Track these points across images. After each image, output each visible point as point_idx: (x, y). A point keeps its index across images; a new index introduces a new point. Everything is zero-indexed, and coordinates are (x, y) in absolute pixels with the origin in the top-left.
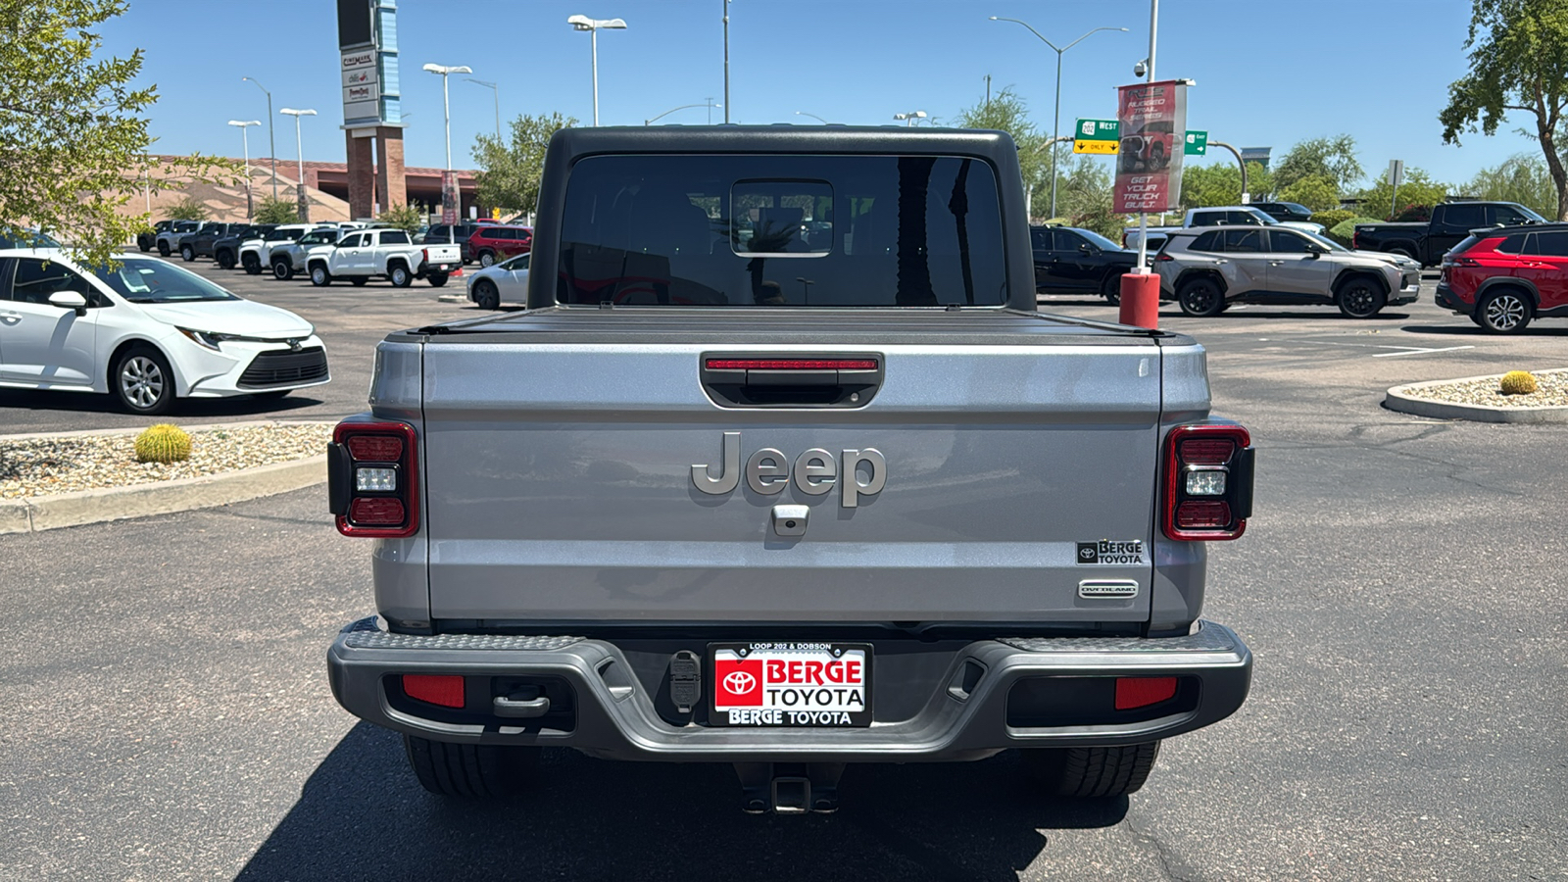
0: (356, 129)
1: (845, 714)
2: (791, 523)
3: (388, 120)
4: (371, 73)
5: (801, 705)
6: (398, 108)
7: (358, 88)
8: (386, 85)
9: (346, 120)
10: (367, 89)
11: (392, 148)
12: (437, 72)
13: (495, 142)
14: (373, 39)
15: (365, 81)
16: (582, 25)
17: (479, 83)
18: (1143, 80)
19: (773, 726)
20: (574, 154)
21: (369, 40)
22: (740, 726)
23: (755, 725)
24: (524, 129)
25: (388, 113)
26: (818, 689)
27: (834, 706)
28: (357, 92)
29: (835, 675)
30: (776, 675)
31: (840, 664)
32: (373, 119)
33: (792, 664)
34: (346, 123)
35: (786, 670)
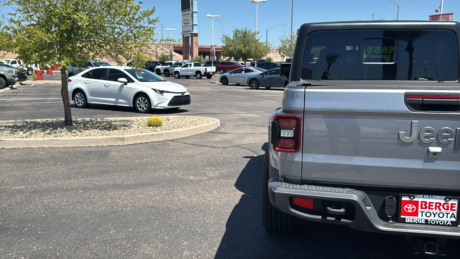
0: (185, 34)
1: (449, 222)
2: (435, 154)
3: (194, 31)
4: (190, 18)
5: (432, 217)
6: (197, 28)
7: (186, 22)
8: (194, 21)
9: (182, 32)
10: (189, 23)
11: (195, 39)
12: (210, 17)
13: (228, 37)
14: (191, 8)
15: (188, 20)
16: (254, 1)
18: (438, 13)
19: (422, 224)
20: (309, 31)
21: (190, 8)
22: (409, 223)
23: (415, 223)
24: (236, 33)
25: (194, 30)
26: (439, 212)
27: (445, 219)
28: (186, 23)
29: (446, 208)
30: (424, 206)
31: (448, 204)
32: (190, 31)
33: (430, 203)
34: (183, 33)
35: (427, 205)
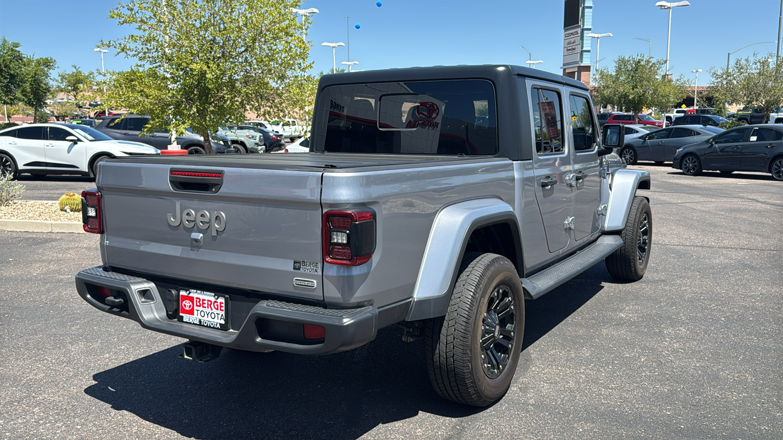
0: (568, 68)
1: (218, 324)
2: (196, 240)
3: (584, 63)
4: (578, 39)
5: (205, 318)
6: (589, 56)
7: (570, 48)
8: (584, 45)
9: (563, 64)
10: (575, 48)
11: (585, 76)
12: (595, 37)
13: (605, 71)
14: (580, 22)
15: (574, 44)
16: (664, 6)
17: (642, 40)
19: (196, 324)
21: (578, 23)
22: (186, 322)
23: (191, 323)
24: (622, 62)
25: (584, 59)
26: (211, 312)
27: (216, 320)
28: (570, 50)
29: (216, 307)
30: (198, 304)
31: (217, 302)
32: (576, 62)
33: (203, 300)
34: (563, 66)
35: (201, 302)
